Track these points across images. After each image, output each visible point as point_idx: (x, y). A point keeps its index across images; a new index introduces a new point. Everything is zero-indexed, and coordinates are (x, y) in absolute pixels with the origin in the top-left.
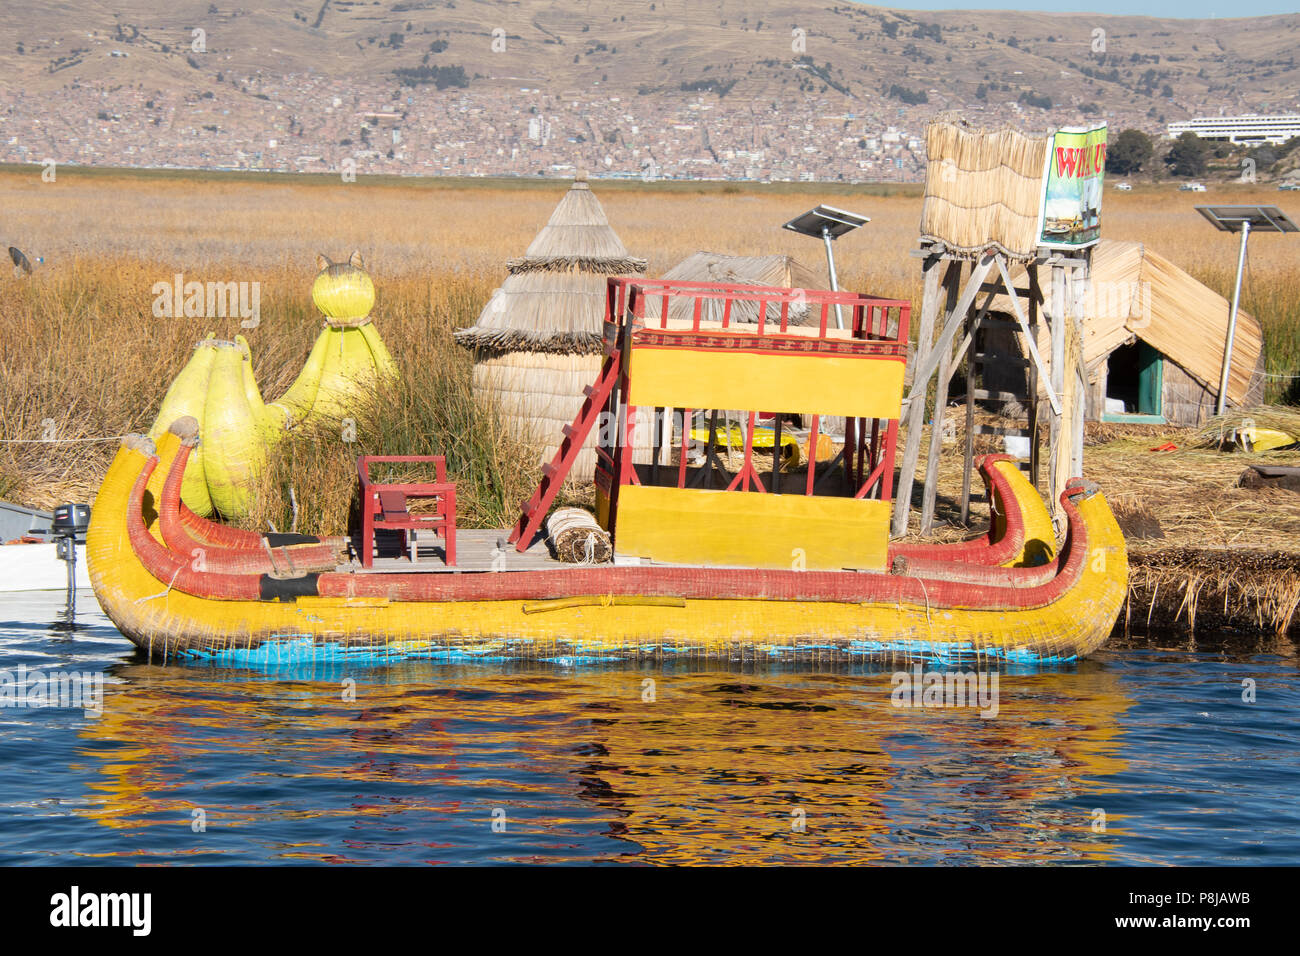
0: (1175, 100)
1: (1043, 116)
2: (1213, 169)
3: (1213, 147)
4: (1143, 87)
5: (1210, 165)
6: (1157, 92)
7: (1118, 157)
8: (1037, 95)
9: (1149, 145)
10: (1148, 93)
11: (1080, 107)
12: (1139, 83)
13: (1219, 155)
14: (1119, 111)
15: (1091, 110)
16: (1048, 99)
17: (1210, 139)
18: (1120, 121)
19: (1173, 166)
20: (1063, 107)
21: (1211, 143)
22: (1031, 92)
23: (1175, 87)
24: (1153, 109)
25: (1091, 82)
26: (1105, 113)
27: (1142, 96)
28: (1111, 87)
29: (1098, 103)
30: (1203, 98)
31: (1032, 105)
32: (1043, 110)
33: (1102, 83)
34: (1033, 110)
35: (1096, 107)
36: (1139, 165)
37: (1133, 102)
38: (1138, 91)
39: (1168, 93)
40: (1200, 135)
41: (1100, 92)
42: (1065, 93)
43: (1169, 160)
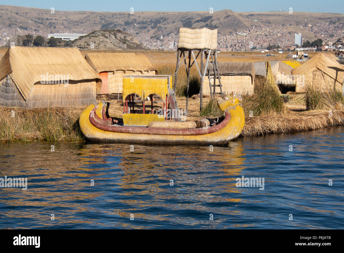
0: (56, 29)
1: (25, 32)
2: (59, 45)
3: (59, 40)
4: (49, 26)
5: (58, 44)
6: (52, 27)
7: (36, 42)
8: (23, 26)
9: (44, 40)
10: (50, 27)
11: (34, 30)
12: (48, 25)
13: (60, 42)
14: (43, 31)
15: (37, 31)
16: (26, 27)
17: (57, 38)
18: (44, 34)
19: (49, 44)
20: (31, 30)
21: (58, 39)
22: (22, 26)
23: (57, 26)
24: (51, 31)
25: (37, 24)
26: (40, 32)
27: (49, 28)
28: (41, 26)
29: (38, 29)
30: (63, 29)
31: (23, 29)
32: (25, 30)
33: (39, 24)
34: (23, 30)
35: (38, 30)
36: (42, 44)
37: (47, 29)
38: (48, 27)
39: (55, 28)
40: (55, 37)
41: (39, 27)
42: (30, 27)
43: (48, 43)
